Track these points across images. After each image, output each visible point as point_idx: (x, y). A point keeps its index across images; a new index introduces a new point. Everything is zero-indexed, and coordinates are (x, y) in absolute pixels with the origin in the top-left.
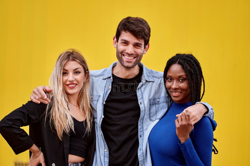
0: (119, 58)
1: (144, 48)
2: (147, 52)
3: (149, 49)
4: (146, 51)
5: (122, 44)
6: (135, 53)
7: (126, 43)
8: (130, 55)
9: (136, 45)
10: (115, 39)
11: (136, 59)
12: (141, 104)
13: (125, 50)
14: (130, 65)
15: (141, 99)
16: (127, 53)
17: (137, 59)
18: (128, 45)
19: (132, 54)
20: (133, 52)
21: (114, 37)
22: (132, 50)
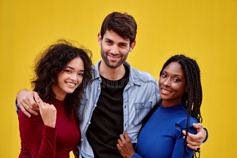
0: (104, 58)
1: (130, 47)
2: (134, 49)
3: (135, 46)
4: (132, 49)
5: (107, 43)
6: (120, 53)
7: (110, 42)
8: (114, 55)
9: (121, 45)
10: (100, 36)
11: (120, 58)
12: (125, 107)
13: (110, 50)
14: (115, 64)
15: (126, 102)
16: (112, 54)
17: (122, 58)
18: (112, 45)
19: (117, 55)
20: (118, 52)
21: (99, 34)
22: (117, 51)
